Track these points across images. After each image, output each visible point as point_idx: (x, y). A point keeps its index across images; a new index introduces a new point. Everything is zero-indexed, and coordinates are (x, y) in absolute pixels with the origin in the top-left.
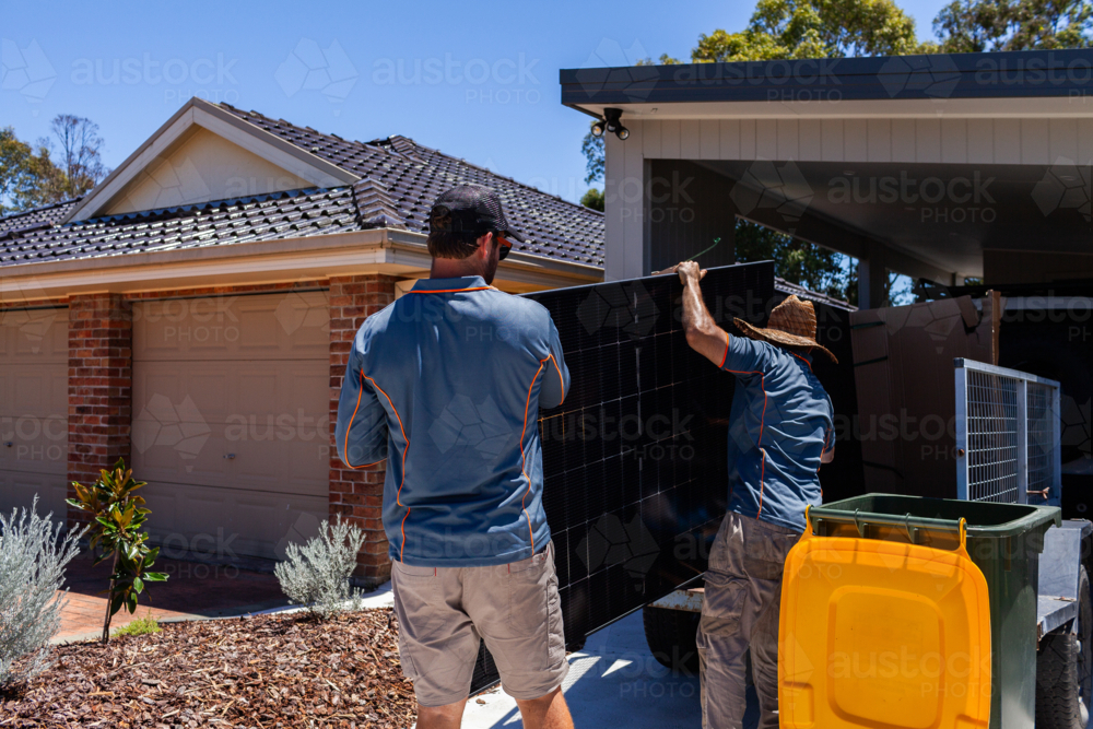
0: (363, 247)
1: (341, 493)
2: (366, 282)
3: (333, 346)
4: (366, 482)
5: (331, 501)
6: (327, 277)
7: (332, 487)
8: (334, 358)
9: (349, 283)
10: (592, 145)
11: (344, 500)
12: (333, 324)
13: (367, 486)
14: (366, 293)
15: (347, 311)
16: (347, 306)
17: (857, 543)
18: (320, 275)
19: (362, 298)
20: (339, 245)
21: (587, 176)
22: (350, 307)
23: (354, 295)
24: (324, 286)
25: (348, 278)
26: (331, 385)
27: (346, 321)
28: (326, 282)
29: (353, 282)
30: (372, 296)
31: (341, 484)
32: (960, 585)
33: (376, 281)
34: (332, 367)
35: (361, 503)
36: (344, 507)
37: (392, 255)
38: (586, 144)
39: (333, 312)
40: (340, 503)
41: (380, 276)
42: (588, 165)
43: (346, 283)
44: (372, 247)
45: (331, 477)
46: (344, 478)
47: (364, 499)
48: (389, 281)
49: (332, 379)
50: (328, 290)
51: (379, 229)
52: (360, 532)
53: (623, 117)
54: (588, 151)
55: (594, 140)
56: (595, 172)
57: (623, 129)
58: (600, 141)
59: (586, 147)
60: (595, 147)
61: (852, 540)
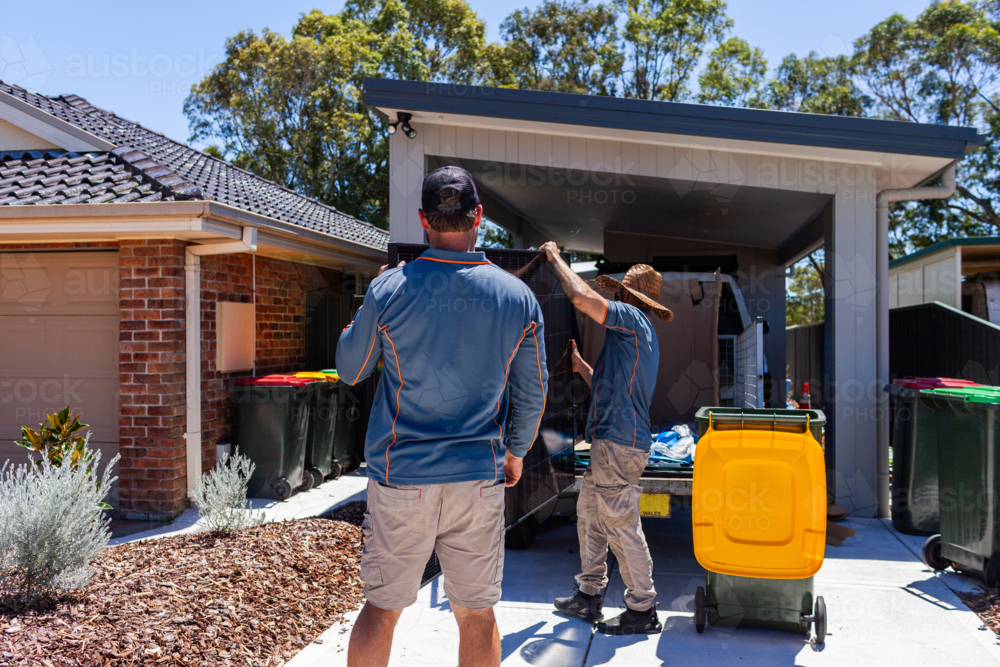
0: (178, 216)
1: (133, 438)
2: (160, 246)
3: (123, 304)
4: (161, 426)
5: (121, 445)
6: (117, 239)
7: (122, 432)
8: (125, 314)
9: (142, 246)
10: (192, 107)
11: (136, 444)
12: (123, 283)
13: (161, 430)
14: (160, 255)
15: (139, 271)
16: (140, 267)
17: (741, 434)
18: (108, 237)
19: (156, 260)
20: (157, 213)
21: (189, 137)
22: (143, 267)
23: (147, 257)
24: (112, 247)
25: (140, 242)
26: (121, 339)
27: (138, 280)
28: (117, 244)
29: (146, 245)
30: (167, 258)
31: (133, 429)
32: (805, 454)
33: (171, 245)
34: (122, 323)
35: (156, 446)
36: (137, 450)
37: (206, 224)
38: (187, 106)
39: (123, 272)
40: (132, 447)
41: (175, 241)
42: (190, 126)
43: (138, 246)
44: (190, 216)
45: (121, 423)
46: (136, 424)
47: (159, 442)
48: (182, 246)
49: (122, 334)
50: (117, 250)
51: (196, 200)
52: (249, 461)
53: (413, 120)
54: (189, 113)
55: (195, 102)
56: (198, 133)
57: (411, 130)
58: (202, 104)
59: (186, 109)
60: (196, 109)
61: (738, 432)
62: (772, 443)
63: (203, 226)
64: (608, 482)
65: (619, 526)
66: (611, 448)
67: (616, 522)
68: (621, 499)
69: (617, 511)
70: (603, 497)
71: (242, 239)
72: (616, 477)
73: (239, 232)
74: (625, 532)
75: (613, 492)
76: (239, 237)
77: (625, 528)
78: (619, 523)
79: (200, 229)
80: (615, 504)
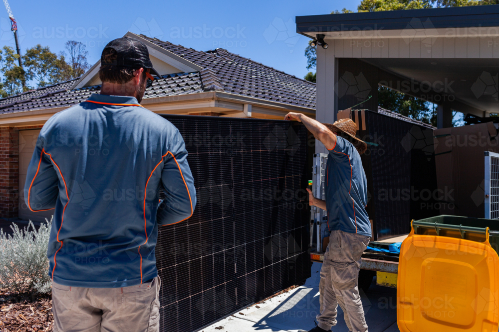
0: (204, 100)
10: (310, 52)
17: (436, 238)
18: (185, 113)
20: (194, 99)
21: (308, 66)
25: (198, 114)
32: (486, 259)
37: (218, 103)
38: (307, 51)
41: (212, 113)
42: (308, 61)
44: (209, 100)
51: (212, 91)
53: (325, 38)
54: (308, 55)
55: (310, 49)
56: (311, 64)
57: (325, 44)
58: (314, 50)
59: (306, 53)
60: (311, 53)
61: (433, 237)
62: (459, 247)
63: (215, 104)
64: (339, 259)
65: (344, 289)
66: (343, 236)
67: (343, 286)
68: (347, 272)
69: (344, 279)
70: (336, 269)
71: (243, 111)
72: (346, 257)
73: (241, 107)
74: (347, 293)
75: (342, 266)
76: (242, 110)
77: (347, 291)
78: (343, 287)
79: (214, 106)
80: (343, 274)
